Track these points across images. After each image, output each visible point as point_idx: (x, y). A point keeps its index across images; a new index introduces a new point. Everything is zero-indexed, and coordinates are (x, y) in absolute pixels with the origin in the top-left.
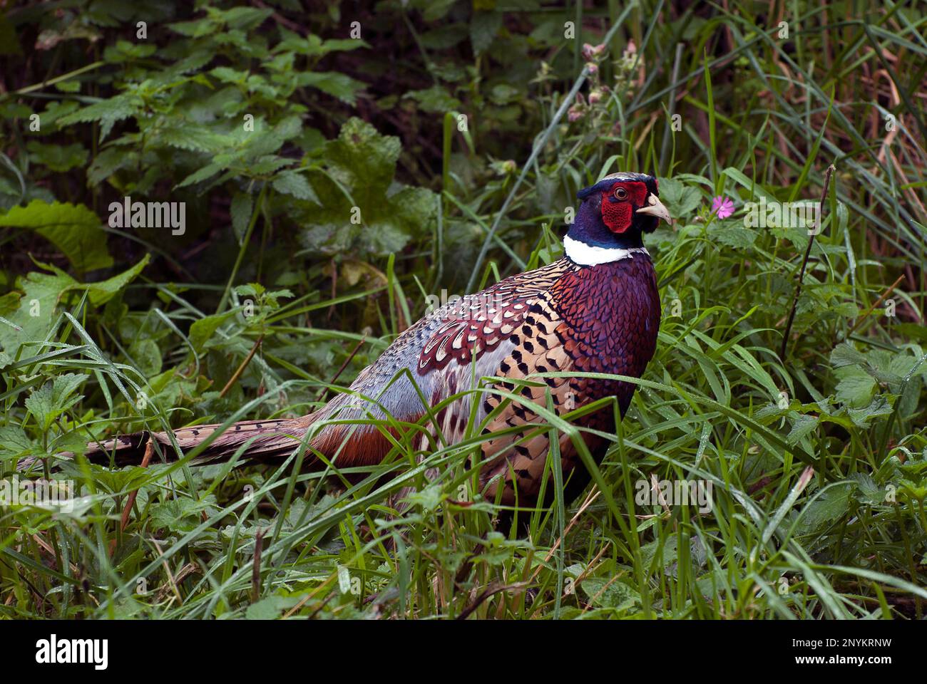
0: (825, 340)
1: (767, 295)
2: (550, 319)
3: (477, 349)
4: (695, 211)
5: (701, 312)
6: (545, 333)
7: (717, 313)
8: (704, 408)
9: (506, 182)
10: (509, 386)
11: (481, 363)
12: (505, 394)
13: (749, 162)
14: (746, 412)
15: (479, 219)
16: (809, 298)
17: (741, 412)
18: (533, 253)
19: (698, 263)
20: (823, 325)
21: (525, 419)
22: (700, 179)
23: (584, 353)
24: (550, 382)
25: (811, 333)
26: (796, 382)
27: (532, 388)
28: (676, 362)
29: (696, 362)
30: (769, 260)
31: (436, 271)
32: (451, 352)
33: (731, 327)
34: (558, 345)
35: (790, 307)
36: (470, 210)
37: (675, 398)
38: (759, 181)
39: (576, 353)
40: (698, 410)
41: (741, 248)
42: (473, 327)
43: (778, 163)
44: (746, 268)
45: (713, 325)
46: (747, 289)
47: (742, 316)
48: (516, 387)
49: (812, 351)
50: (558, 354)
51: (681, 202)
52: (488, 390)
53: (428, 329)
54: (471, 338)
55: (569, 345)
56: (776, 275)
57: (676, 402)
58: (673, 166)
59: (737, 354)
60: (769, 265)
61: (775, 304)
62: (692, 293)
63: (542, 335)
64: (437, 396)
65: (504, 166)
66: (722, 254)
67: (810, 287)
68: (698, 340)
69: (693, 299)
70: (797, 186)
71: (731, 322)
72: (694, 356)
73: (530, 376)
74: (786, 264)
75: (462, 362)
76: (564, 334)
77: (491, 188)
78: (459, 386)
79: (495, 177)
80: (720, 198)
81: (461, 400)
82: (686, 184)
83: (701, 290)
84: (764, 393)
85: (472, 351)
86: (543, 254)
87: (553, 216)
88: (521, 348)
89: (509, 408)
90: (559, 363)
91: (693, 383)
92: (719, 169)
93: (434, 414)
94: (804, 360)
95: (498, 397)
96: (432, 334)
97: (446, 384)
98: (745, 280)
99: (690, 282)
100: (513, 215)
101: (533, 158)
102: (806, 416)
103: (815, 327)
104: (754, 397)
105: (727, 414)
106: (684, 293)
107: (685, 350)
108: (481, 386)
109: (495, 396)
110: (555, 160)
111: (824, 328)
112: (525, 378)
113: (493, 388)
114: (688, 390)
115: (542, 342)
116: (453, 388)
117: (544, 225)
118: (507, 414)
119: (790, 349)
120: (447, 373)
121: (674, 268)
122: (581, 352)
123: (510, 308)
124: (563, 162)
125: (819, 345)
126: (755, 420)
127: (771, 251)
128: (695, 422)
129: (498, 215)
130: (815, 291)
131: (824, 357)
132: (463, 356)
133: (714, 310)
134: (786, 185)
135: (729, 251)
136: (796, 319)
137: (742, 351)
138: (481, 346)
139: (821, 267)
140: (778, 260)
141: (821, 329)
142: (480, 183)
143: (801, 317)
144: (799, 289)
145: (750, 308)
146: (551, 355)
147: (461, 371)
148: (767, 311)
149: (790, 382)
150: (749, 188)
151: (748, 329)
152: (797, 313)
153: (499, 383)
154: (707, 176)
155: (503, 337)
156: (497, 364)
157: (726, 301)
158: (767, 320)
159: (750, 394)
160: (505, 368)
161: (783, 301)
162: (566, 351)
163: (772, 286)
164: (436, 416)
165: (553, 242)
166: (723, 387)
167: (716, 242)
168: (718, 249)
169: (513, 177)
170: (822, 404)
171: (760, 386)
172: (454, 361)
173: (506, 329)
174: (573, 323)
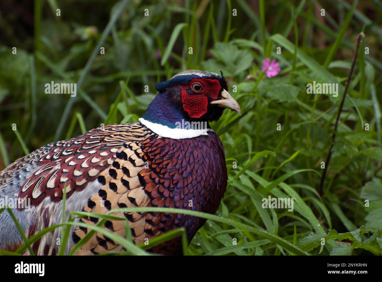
0: (355, 178)
1: (307, 141)
2: (134, 165)
3: (67, 189)
4: (248, 71)
5: (253, 156)
6: (129, 176)
7: (266, 156)
8: (256, 236)
9: (88, 46)
10: (94, 220)
11: (71, 201)
12: (90, 226)
13: (293, 29)
14: (291, 240)
15: (67, 76)
16: (342, 143)
17: (287, 239)
18: (112, 106)
19: (250, 114)
20: (353, 165)
21: (107, 248)
22: (252, 44)
23: (161, 194)
24: (129, 217)
25: (343, 172)
26: (333, 214)
27: (114, 222)
28: (233, 197)
29: (248, 197)
30: (308, 111)
31: (30, 121)
32: (46, 191)
33: (278, 168)
34: (138, 187)
35: (327, 151)
36: (59, 68)
37: (231, 227)
38: (300, 44)
39: (154, 194)
40: (251, 238)
41: (286, 102)
42: (64, 170)
43: (315, 29)
44: (290, 118)
45: (263, 166)
46: (290, 136)
47: (286, 158)
48: (100, 220)
49: (345, 188)
50: (139, 194)
51: (236, 62)
52: (76, 223)
53: (25, 171)
54: (63, 179)
55: (149, 187)
56: (315, 124)
57: (233, 231)
58: (229, 32)
59: (283, 191)
60: (309, 116)
61: (314, 148)
62: (245, 139)
63: (126, 178)
64: (33, 229)
65: (87, 32)
66: (270, 106)
67: (343, 135)
68: (251, 179)
69: (246, 144)
70: (332, 49)
71: (277, 164)
72: (247, 192)
73: (112, 211)
74: (324, 115)
75: (54, 199)
76: (147, 178)
77: (76, 50)
78: (52, 220)
79: (79, 41)
80: (268, 60)
81: (53, 232)
82: (240, 48)
83: (253, 137)
84: (306, 223)
85: (63, 190)
86: (122, 107)
87: (128, 74)
88: (106, 188)
89: (94, 239)
90: (138, 201)
91: (246, 214)
92: (267, 35)
93: (30, 243)
94: (339, 195)
95: (84, 229)
96: (28, 176)
97: (41, 219)
98: (289, 128)
99: (244, 130)
100: (95, 73)
101: (111, 26)
102: (341, 244)
103: (347, 168)
104: (297, 227)
105: (275, 242)
106: (238, 140)
107: (240, 188)
108: (71, 220)
109: (82, 228)
110: (129, 26)
111: (355, 168)
112: (108, 213)
113: (81, 221)
114: (243, 221)
115: (126, 183)
116: (46, 222)
117: (122, 83)
118: (92, 244)
119: (327, 185)
120: (42, 209)
121: (230, 118)
122: (159, 192)
123: (97, 155)
124: (136, 29)
125: (351, 183)
126: (299, 247)
127: (311, 104)
128: (249, 247)
129: (83, 73)
130: (348, 137)
131: (355, 192)
132: (56, 195)
133: (264, 153)
134: (322, 48)
135: (276, 104)
136: (331, 161)
137: (287, 188)
138: (72, 186)
139: (352, 117)
140: (317, 112)
141: (352, 169)
142: (67, 45)
143: (336, 159)
144: (334, 136)
145: (294, 152)
146: (132, 194)
147: (54, 207)
148: (307, 154)
149: (327, 214)
150: (292, 51)
151: (292, 170)
152: (333, 156)
153: (86, 217)
154: (256, 40)
155: (91, 179)
156: (85, 202)
157: (274, 145)
158: (308, 162)
159: (294, 224)
160: (91, 204)
161: (320, 145)
162: (146, 192)
163: (312, 133)
164: (32, 246)
165: (128, 96)
166: (272, 218)
167: (265, 97)
168: (266, 102)
169: (94, 41)
170: (355, 234)
171: (302, 217)
172: (48, 198)
173: (93, 172)
174: (158, 170)
